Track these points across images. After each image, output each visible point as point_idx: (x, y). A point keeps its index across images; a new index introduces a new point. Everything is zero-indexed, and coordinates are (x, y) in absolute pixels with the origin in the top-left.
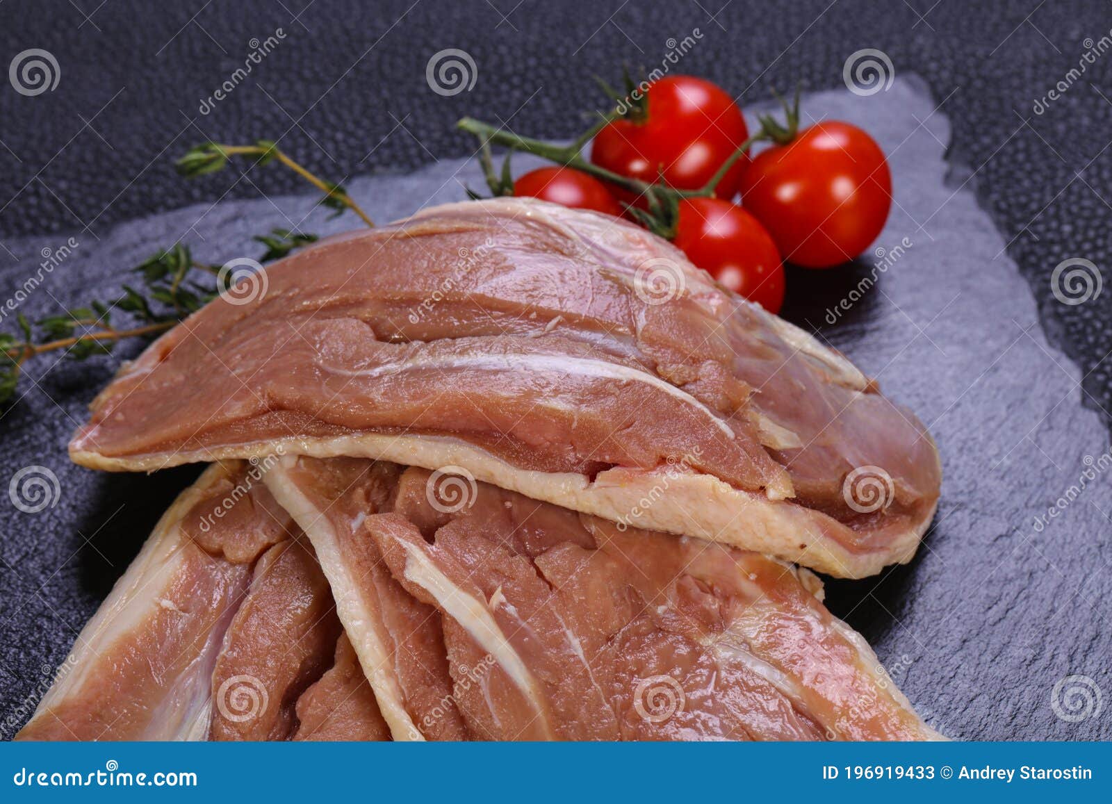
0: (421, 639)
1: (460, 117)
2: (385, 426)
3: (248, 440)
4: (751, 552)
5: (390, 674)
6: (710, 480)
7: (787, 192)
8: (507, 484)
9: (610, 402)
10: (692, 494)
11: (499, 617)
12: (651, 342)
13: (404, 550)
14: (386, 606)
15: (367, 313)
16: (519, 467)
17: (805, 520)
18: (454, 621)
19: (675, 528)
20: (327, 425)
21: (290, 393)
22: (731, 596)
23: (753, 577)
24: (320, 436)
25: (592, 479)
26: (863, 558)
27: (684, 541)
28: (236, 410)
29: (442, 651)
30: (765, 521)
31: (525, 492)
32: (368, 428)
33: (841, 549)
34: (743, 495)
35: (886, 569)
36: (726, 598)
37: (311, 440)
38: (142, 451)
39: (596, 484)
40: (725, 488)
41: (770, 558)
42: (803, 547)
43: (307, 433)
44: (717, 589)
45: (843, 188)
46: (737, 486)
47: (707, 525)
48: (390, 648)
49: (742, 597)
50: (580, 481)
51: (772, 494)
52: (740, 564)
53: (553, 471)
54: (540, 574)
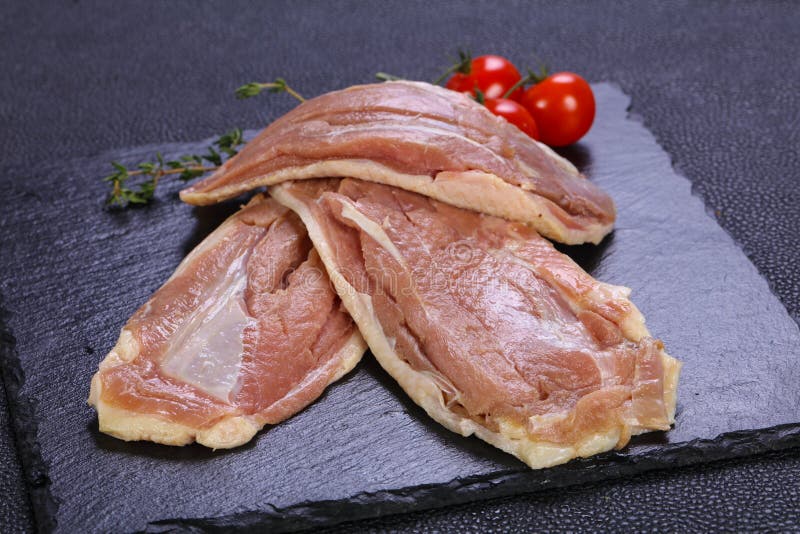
0: (350, 246)
1: (377, 72)
2: (333, 156)
3: (267, 172)
4: (516, 221)
5: (335, 260)
6: (492, 177)
7: (541, 104)
8: (393, 182)
9: (444, 143)
10: (484, 184)
11: (388, 231)
12: (465, 126)
13: (341, 204)
14: (333, 232)
15: (327, 118)
16: (399, 172)
17: (540, 202)
18: (365, 233)
19: (477, 207)
20: (305, 159)
21: (288, 147)
22: (504, 236)
23: (516, 229)
24: (302, 165)
25: (434, 177)
26: (573, 232)
27: (482, 215)
28: (261, 158)
29: (359, 247)
30: (520, 199)
31: (403, 186)
32: (325, 157)
33: (560, 222)
34: (510, 185)
35: (586, 244)
36: (502, 237)
37: (298, 168)
38: (216, 188)
39: (437, 179)
40: (500, 181)
41: (525, 224)
42: (540, 216)
43: (296, 165)
44: (498, 233)
45: (570, 102)
46: (507, 181)
47: (492, 203)
48: (334, 250)
49: (509, 237)
50: (428, 178)
51: (524, 187)
52: (509, 225)
53: (416, 174)
54: (408, 219)
